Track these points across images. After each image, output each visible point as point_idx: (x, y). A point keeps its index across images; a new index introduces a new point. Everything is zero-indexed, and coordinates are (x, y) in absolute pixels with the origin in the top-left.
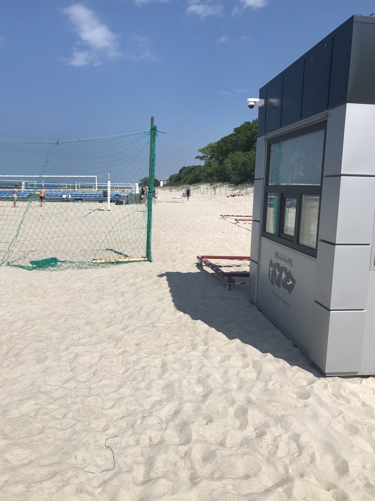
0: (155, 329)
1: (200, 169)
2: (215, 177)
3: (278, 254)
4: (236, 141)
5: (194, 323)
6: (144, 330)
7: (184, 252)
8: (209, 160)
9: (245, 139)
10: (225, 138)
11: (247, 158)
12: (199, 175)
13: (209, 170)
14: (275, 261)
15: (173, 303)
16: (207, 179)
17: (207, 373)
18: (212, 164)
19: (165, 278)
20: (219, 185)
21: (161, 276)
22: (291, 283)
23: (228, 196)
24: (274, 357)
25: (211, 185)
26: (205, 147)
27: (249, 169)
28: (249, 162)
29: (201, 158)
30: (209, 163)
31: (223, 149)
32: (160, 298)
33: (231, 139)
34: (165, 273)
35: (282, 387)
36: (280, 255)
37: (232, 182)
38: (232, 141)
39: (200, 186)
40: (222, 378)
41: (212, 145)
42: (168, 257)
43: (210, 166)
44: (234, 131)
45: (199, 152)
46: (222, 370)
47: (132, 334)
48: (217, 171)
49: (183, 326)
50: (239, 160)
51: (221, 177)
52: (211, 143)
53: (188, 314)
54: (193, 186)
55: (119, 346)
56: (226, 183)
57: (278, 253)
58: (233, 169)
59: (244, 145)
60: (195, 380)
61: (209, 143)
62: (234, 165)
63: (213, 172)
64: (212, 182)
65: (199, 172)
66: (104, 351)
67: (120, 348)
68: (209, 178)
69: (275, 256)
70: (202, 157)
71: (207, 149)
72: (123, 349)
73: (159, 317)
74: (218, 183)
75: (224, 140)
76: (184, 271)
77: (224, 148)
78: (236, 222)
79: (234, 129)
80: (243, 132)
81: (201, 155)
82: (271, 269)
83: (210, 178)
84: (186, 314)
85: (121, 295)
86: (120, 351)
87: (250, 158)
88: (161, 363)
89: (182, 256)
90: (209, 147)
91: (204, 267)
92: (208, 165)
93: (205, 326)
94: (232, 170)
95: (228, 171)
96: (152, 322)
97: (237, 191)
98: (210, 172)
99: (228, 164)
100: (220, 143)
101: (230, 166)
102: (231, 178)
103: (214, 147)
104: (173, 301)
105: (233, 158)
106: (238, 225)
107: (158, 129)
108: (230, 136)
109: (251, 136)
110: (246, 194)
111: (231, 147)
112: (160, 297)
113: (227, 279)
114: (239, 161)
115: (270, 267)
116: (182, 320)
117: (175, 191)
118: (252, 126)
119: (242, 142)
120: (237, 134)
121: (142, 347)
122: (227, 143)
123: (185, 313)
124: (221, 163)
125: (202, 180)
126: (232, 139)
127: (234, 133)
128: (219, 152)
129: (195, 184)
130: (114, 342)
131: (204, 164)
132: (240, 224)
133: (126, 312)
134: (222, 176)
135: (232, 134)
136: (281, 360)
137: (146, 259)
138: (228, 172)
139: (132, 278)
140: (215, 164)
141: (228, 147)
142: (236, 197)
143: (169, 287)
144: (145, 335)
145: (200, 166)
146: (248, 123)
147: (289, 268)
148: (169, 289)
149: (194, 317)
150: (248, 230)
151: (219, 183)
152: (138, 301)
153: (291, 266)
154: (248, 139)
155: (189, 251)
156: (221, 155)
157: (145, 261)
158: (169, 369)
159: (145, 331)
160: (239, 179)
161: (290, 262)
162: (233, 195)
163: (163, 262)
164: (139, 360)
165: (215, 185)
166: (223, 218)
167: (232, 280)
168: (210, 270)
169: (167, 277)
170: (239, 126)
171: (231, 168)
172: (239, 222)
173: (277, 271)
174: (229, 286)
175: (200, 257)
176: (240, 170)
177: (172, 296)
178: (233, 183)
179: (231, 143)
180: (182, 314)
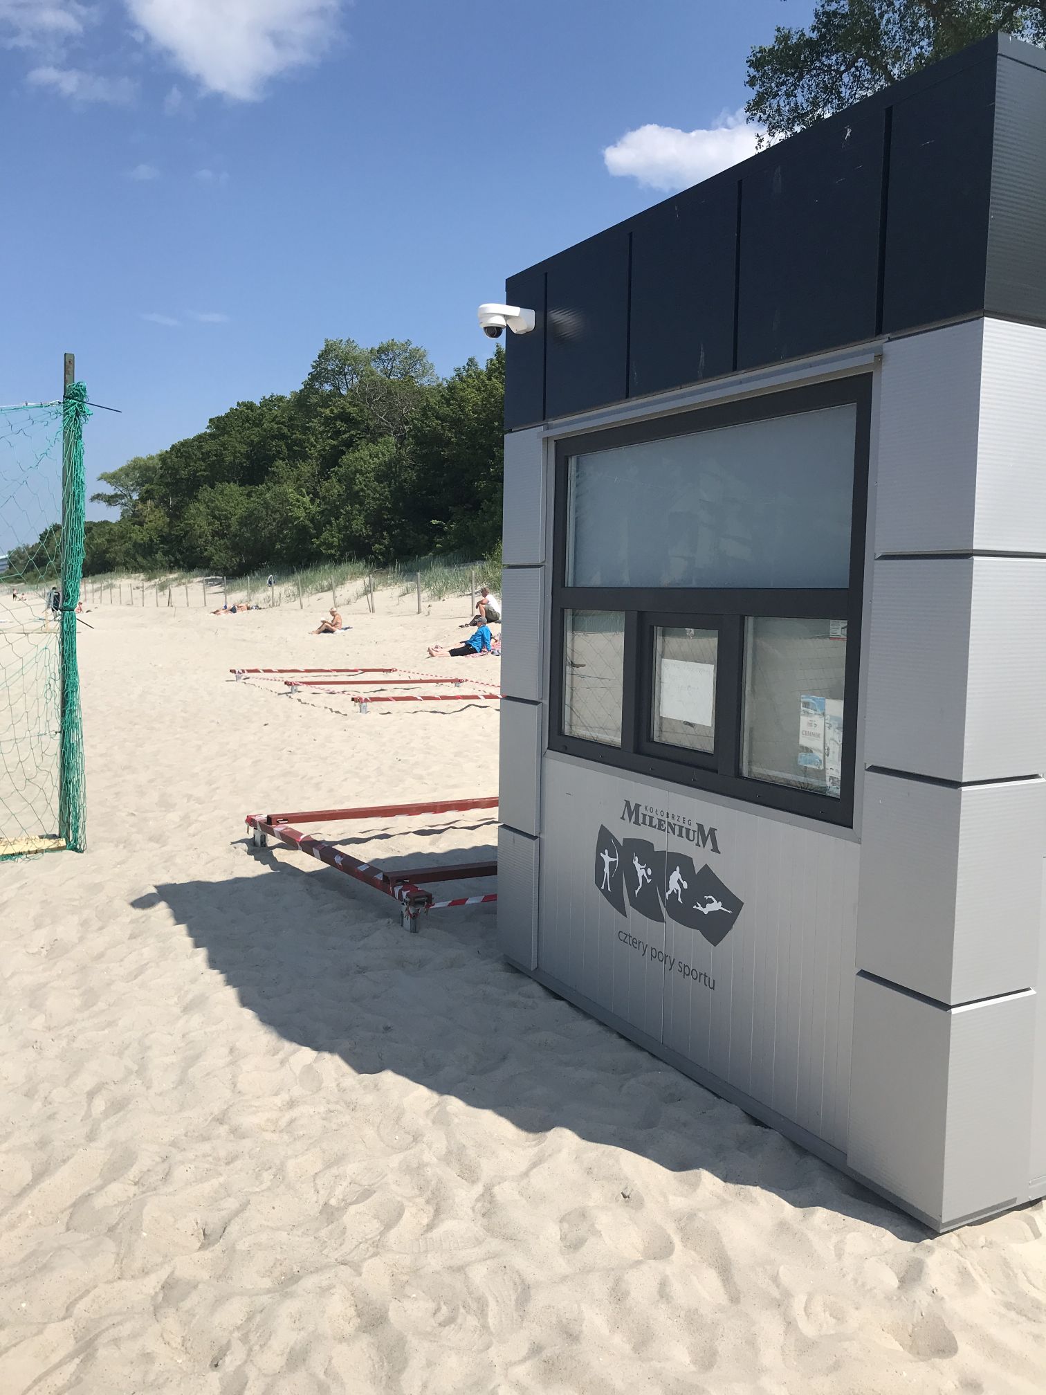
0: (247, 1144)
1: (109, 533)
2: (159, 556)
3: (642, 810)
4: (216, 455)
5: (376, 1087)
6: (205, 1156)
7: (175, 804)
8: (135, 506)
9: (244, 449)
10: (185, 444)
11: (254, 502)
12: (107, 549)
13: (139, 535)
14: (623, 831)
15: (248, 1014)
16: (136, 560)
17: (554, 1319)
18: (145, 517)
19: (162, 909)
20: (176, 579)
21: (144, 903)
22: (716, 906)
23: (217, 611)
24: (725, 1182)
25: (149, 579)
26: (121, 470)
27: (265, 533)
28: (264, 513)
29: (111, 500)
30: (134, 515)
31: (178, 477)
32: (190, 997)
33: (200, 447)
34: (154, 891)
35: (839, 1317)
36: (648, 813)
37: (214, 570)
38: (206, 456)
39: (114, 582)
40: (615, 1326)
41: (142, 463)
42: (127, 826)
43: (141, 524)
44: (211, 427)
45: (103, 483)
46: (599, 1286)
47: (170, 1189)
48: (164, 539)
49: (338, 1107)
50: (231, 507)
51: (179, 556)
52: (138, 458)
53: (331, 1051)
54: (93, 582)
55: (138, 1265)
56: (195, 572)
57: (637, 806)
58: (215, 533)
59: (242, 467)
60: (528, 1364)
61: (132, 458)
62: (217, 522)
63: (151, 540)
64: (152, 571)
65: (107, 540)
66: (81, 1305)
67: (145, 1272)
68: (140, 559)
69: (626, 816)
70: (112, 497)
71: (127, 475)
72: (163, 1274)
73: (234, 1084)
74: (171, 573)
75: (181, 450)
76: (213, 873)
77: (183, 474)
78: (288, 689)
79: (211, 420)
80: (236, 429)
81: (109, 490)
82: (607, 859)
83: (144, 558)
84: (326, 1055)
85: (31, 1006)
86: (152, 1284)
87: (265, 503)
88: (353, 1309)
89: (174, 817)
90: (134, 468)
91: (276, 852)
92: (135, 518)
93: (420, 1095)
94: (213, 537)
95: (200, 537)
96: (216, 1111)
97: (238, 597)
98: (142, 539)
99: (198, 518)
100: (170, 458)
101: (204, 523)
102: (210, 559)
103: (147, 469)
104: (245, 1002)
105: (212, 502)
106: (299, 700)
107: (91, 396)
108: (200, 438)
109: (260, 442)
110: (271, 603)
111: (204, 470)
112: (187, 992)
113: (404, 894)
114: (231, 510)
115: (600, 850)
116: (323, 1085)
117: (33, 596)
118: (262, 415)
119: (235, 457)
120: (219, 435)
121: (242, 1246)
122: (189, 457)
123: (317, 1048)
124: (176, 514)
125: (118, 564)
126: (206, 448)
127: (208, 431)
128: (167, 484)
129: (96, 576)
130: (110, 1245)
131: (119, 518)
132: (302, 696)
133: (86, 1081)
134: (181, 553)
135: (205, 433)
136: (756, 1191)
137: (63, 842)
138: (201, 541)
139: (38, 926)
140: (156, 518)
141: (196, 472)
142: (239, 612)
143: (197, 945)
144: (222, 1179)
145: (106, 523)
146: (250, 406)
147: (701, 857)
148: (202, 953)
149: (364, 1063)
150: (337, 712)
151: (175, 573)
152: (110, 1024)
153: (715, 849)
154: (253, 450)
155: (189, 797)
156: (175, 493)
157: (60, 849)
158: (413, 1341)
159: (210, 1159)
160: (235, 561)
161: (708, 836)
162: (230, 606)
163: (121, 846)
164: (258, 1318)
165: (163, 579)
166: (238, 678)
167: (423, 897)
168: (309, 863)
169: (171, 905)
170: (222, 412)
171: (208, 529)
172: (299, 688)
173: (638, 866)
174: (414, 917)
175: (257, 819)
176: (235, 536)
177: (229, 982)
178: (219, 572)
179: (203, 460)
180: (306, 1054)
